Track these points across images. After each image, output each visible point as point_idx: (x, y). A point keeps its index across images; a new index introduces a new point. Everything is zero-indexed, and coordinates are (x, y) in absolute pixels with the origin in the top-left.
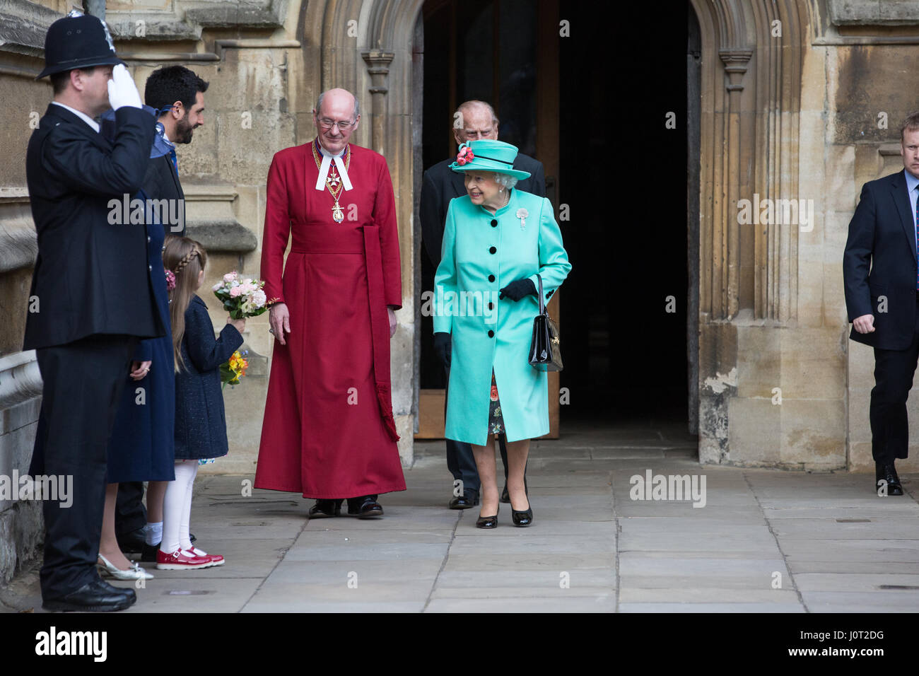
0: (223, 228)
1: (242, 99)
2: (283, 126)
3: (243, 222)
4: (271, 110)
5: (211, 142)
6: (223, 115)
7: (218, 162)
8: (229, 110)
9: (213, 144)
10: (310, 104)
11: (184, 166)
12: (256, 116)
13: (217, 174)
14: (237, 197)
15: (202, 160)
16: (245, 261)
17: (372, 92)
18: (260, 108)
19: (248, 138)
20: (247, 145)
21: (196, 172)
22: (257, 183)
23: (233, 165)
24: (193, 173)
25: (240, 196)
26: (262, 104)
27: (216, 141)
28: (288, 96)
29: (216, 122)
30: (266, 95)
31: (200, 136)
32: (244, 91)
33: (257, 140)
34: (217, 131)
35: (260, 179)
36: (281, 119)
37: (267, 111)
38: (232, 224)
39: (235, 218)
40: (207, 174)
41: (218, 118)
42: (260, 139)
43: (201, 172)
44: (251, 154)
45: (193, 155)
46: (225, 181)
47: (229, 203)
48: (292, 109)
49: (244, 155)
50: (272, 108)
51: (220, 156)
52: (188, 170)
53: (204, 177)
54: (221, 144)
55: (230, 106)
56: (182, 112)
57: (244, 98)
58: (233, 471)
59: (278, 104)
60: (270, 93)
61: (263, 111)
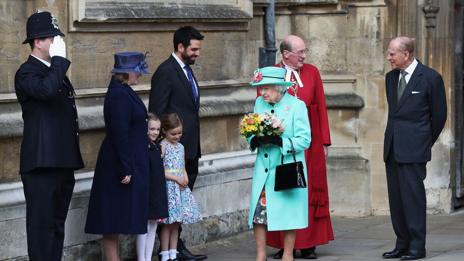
0: (347, 96)
1: (358, 32)
2: (378, 45)
3: (358, 93)
4: (372, 37)
5: (344, 53)
6: (349, 40)
7: (347, 64)
8: (352, 38)
9: (344, 54)
10: (391, 34)
11: (331, 66)
12: (365, 40)
13: (346, 70)
14: (355, 81)
15: (339, 62)
16: (360, 112)
17: (427, 27)
18: (367, 36)
19: (361, 52)
20: (360, 55)
21: (336, 68)
22: (365, 74)
23: (354, 65)
24: (335, 69)
25: (357, 80)
26: (368, 35)
27: (346, 53)
28: (380, 30)
29: (346, 44)
30: (370, 30)
31: (339, 51)
32: (359, 28)
33: (365, 52)
34: (346, 48)
35: (366, 72)
36: (377, 42)
37: (370, 38)
38: (352, 94)
39: (354, 91)
40: (342, 69)
41: (347, 42)
42: (367, 52)
43: (339, 68)
44: (362, 59)
45: (335, 60)
46: (350, 73)
47: (351, 84)
48: (382, 36)
49: (359, 60)
50: (373, 36)
51: (348, 61)
52: (333, 68)
53: (340, 71)
54: (348, 55)
55: (352, 36)
56: (183, 49)
57: (359, 32)
58: (349, 215)
59: (375, 34)
60: (372, 28)
61: (368, 38)
